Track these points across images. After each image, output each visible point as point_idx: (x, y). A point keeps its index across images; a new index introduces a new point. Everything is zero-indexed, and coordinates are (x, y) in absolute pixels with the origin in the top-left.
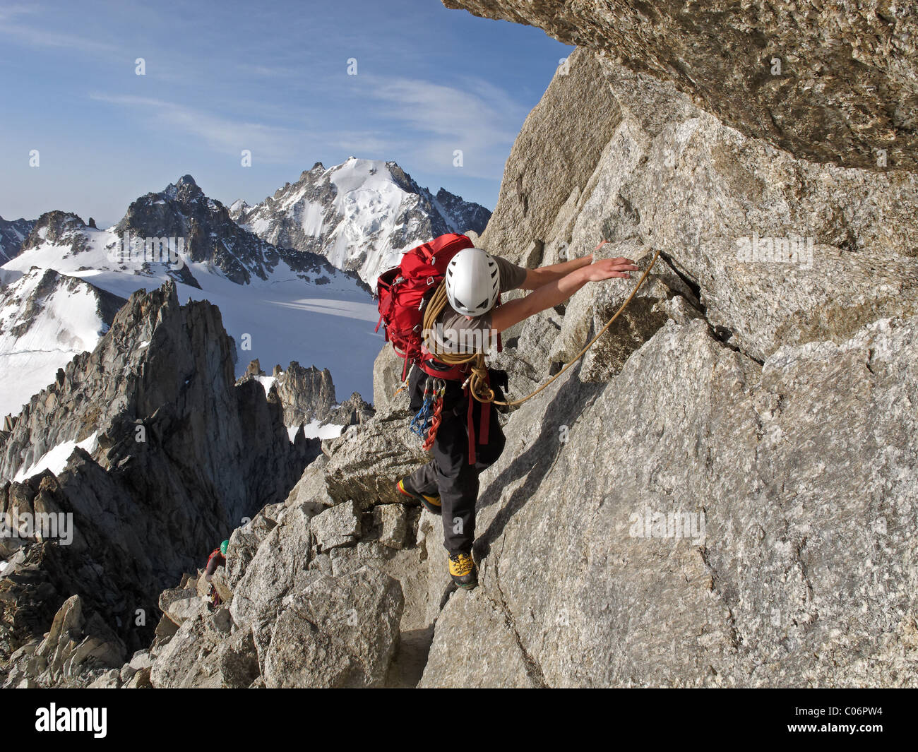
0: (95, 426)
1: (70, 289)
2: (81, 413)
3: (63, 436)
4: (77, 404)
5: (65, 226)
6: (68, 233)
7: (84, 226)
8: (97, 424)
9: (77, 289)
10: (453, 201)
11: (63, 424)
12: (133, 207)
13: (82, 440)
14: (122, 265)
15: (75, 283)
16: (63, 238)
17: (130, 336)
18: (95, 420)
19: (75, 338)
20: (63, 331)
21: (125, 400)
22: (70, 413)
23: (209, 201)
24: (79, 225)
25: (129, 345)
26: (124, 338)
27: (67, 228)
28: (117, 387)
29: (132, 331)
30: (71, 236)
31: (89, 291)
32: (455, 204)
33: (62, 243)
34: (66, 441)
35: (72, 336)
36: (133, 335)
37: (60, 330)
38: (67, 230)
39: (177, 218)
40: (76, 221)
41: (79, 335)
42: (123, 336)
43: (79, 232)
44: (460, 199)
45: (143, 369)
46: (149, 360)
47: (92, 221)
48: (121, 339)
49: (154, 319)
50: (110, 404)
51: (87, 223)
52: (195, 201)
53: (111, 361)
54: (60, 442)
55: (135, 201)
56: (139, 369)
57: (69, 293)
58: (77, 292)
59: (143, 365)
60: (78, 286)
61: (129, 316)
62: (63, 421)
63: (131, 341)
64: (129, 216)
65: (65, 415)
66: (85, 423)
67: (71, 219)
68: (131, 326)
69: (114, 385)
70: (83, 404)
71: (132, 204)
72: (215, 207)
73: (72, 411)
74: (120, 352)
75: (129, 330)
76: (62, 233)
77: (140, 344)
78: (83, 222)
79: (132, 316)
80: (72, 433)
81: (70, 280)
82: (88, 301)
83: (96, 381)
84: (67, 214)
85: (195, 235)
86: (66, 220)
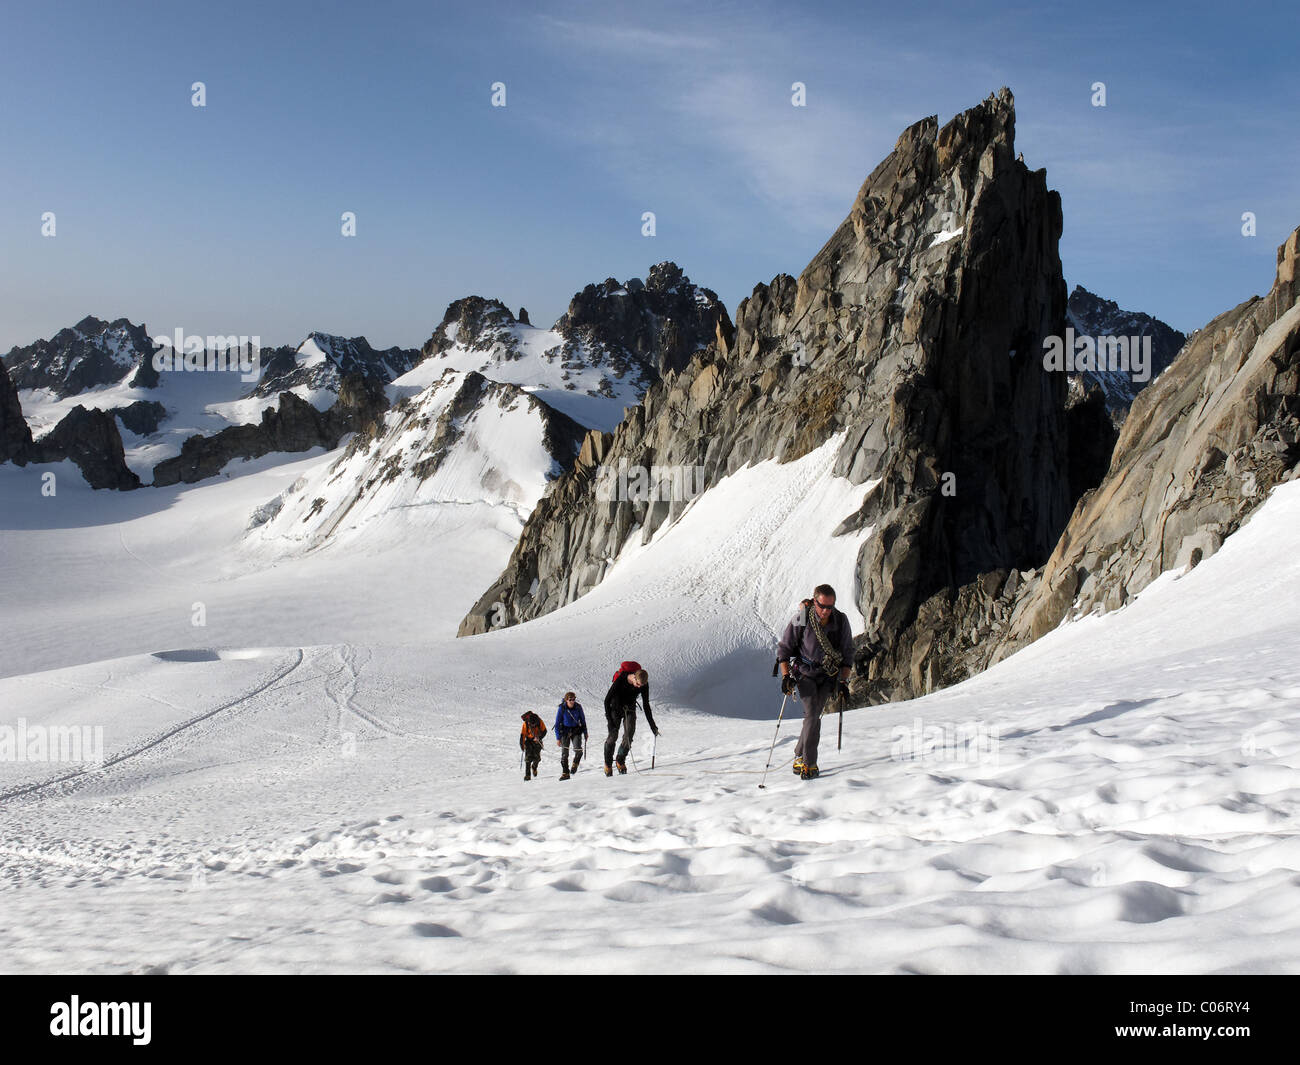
0: (834, 420)
1: (503, 404)
2: (791, 397)
3: (744, 454)
4: (779, 377)
5: (484, 321)
6: (488, 332)
7: (512, 320)
8: (839, 418)
9: (513, 404)
10: (1099, 310)
11: (746, 425)
12: (578, 299)
13: (799, 456)
14: (568, 382)
15: (511, 395)
16: (480, 340)
17: (905, 220)
18: (834, 408)
19: (509, 483)
20: (490, 471)
21: (916, 355)
22: (764, 399)
23: (697, 291)
24: (505, 319)
25: (904, 240)
26: (893, 226)
27: (487, 324)
28: (886, 331)
29: (911, 207)
30: (492, 335)
31: (532, 407)
32: (1103, 315)
33: (480, 347)
34: (754, 463)
35: (504, 480)
36: (915, 219)
37: (486, 470)
38: (488, 327)
39: (645, 319)
40: (501, 313)
41: (517, 479)
42: (889, 221)
43: (505, 330)
44: (1114, 305)
45: (958, 281)
46: (970, 261)
47: (524, 314)
48: (885, 230)
49: (968, 180)
50: (868, 371)
51: (517, 317)
52: (673, 290)
53: (861, 278)
54: (735, 468)
55: (582, 290)
56: (949, 280)
57: (500, 411)
58: (513, 409)
59: (958, 273)
60: (516, 400)
61: (905, 173)
62: (746, 417)
63: (908, 232)
64: (570, 315)
65: (751, 402)
66: (807, 416)
67: (493, 309)
68: (909, 197)
69: (879, 326)
70: (795, 380)
71: (578, 295)
72: (706, 300)
73: (769, 393)
74: (884, 259)
75: (902, 208)
76: (480, 330)
77: (930, 238)
78: (510, 315)
79: (913, 174)
80: (770, 442)
81: (503, 390)
82: (532, 425)
83: (824, 326)
84: (488, 302)
85: (672, 347)
86: (487, 312)
